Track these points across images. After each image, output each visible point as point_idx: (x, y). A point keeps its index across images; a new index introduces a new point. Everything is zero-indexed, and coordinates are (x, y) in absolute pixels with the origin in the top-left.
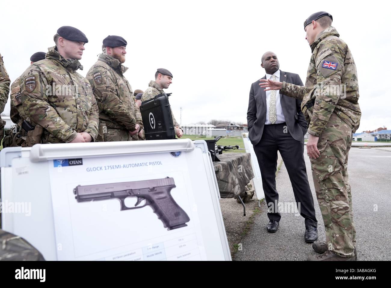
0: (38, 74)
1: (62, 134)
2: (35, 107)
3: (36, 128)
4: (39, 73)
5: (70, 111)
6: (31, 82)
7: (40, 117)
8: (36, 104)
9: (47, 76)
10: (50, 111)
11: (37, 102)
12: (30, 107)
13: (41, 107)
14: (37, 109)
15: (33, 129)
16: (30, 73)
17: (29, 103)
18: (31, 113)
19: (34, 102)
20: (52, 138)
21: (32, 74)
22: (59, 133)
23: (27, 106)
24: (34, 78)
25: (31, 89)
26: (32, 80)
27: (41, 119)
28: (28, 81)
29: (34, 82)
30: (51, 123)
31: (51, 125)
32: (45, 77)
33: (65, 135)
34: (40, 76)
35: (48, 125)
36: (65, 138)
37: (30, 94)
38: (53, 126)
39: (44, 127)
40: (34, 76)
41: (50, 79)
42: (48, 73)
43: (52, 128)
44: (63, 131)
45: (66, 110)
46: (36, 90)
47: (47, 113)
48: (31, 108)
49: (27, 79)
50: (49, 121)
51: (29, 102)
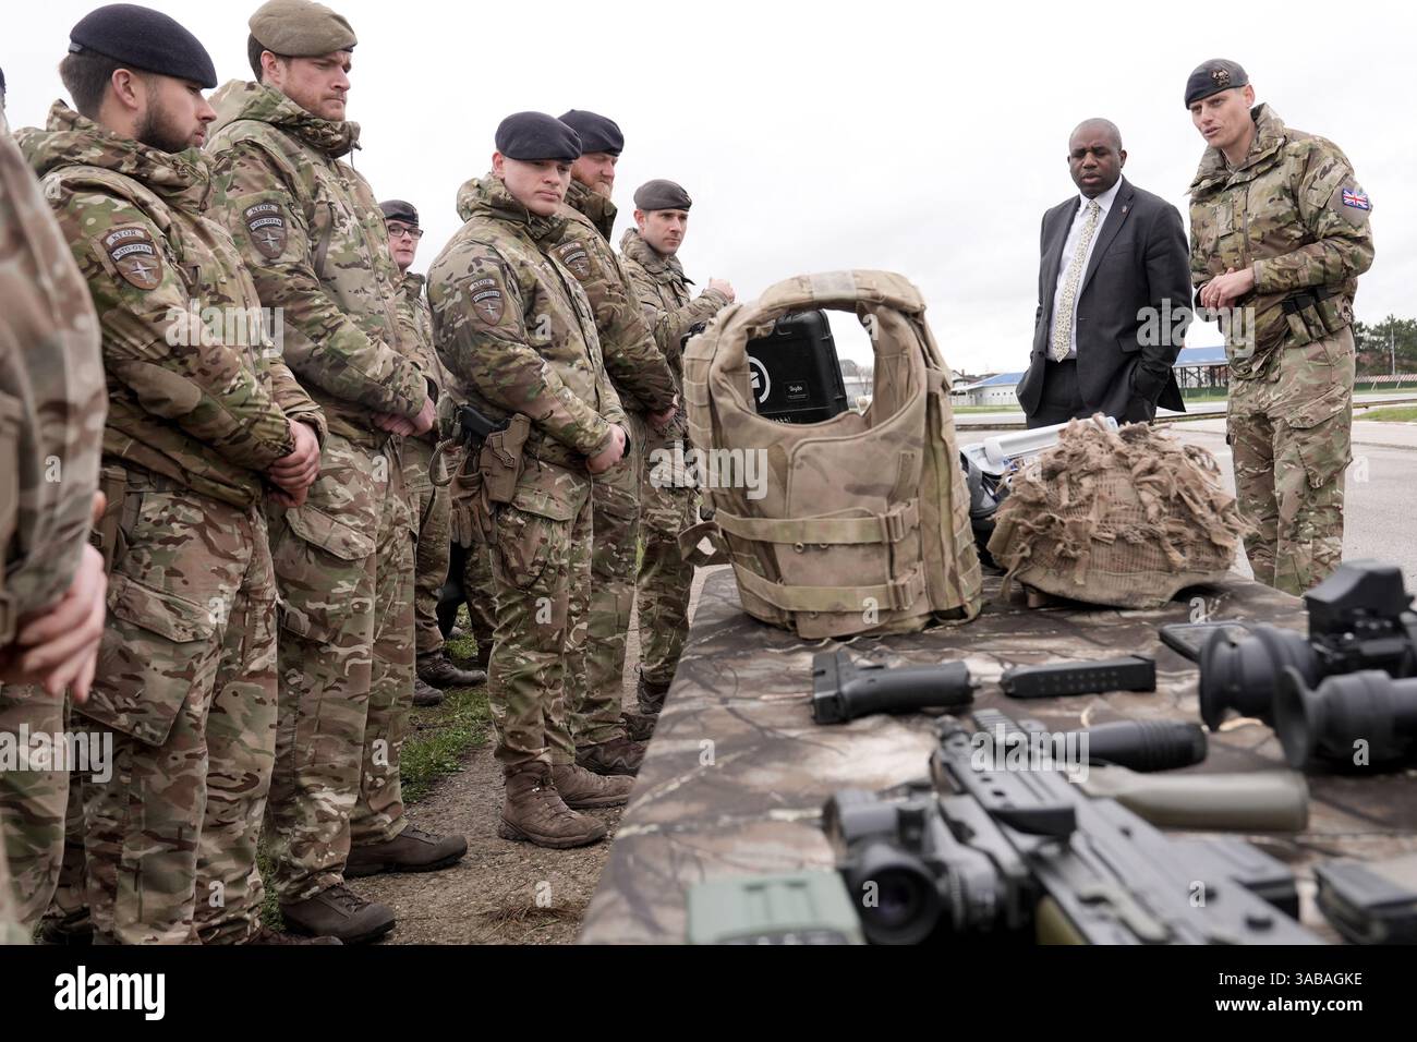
0: (497, 269)
1: (586, 432)
2: (514, 365)
3: (512, 423)
4: (501, 267)
5: (582, 369)
6: (486, 294)
7: (529, 392)
8: (515, 357)
9: (520, 274)
10: (548, 371)
11: (518, 350)
12: (500, 365)
13: (529, 364)
14: (521, 369)
15: (505, 426)
16: (476, 268)
17: (496, 355)
18: (502, 382)
19: (511, 350)
20: (550, 447)
21: (481, 271)
22: (581, 430)
23: (489, 364)
24: (492, 282)
25: (494, 315)
26: (488, 288)
27: (532, 396)
28: (476, 291)
29: (495, 293)
30: (558, 404)
31: (559, 410)
32: (514, 276)
33: (594, 435)
34: (504, 273)
35: (552, 412)
36: (594, 443)
37: (494, 330)
38: (563, 414)
39: (538, 417)
40: (490, 276)
41: (528, 282)
42: (523, 264)
43: (562, 419)
44: (588, 424)
45: (575, 368)
46: (505, 315)
47: (544, 378)
48: (502, 369)
49: (472, 288)
50: (552, 401)
51: (495, 351)
